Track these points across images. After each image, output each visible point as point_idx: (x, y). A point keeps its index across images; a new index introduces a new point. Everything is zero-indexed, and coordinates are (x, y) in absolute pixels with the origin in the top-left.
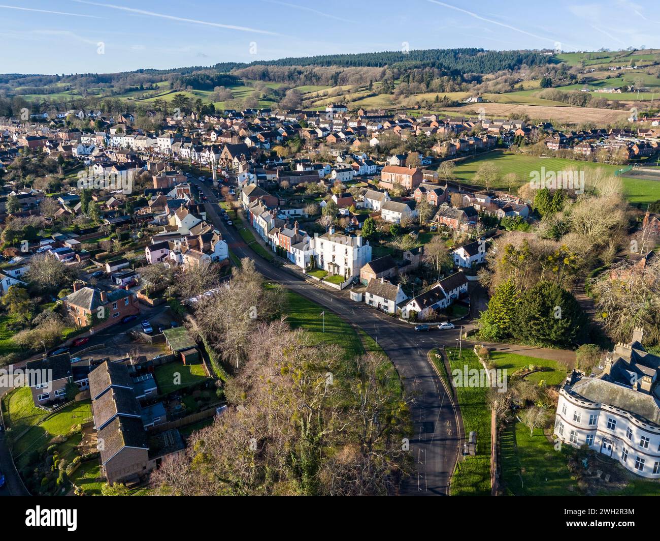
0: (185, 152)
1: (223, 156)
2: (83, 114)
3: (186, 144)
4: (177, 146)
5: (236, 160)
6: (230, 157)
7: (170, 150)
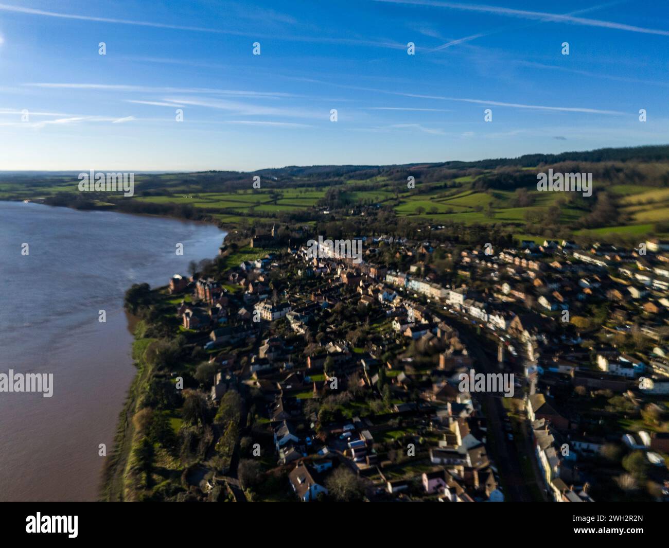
0: (475, 312)
1: (513, 324)
2: (392, 239)
3: (477, 303)
4: (468, 303)
5: (526, 334)
6: (520, 328)
7: (461, 306)
